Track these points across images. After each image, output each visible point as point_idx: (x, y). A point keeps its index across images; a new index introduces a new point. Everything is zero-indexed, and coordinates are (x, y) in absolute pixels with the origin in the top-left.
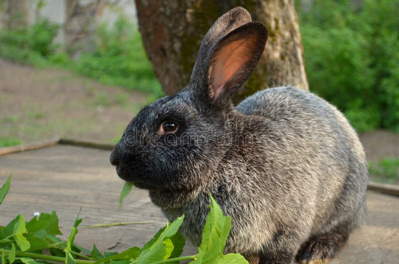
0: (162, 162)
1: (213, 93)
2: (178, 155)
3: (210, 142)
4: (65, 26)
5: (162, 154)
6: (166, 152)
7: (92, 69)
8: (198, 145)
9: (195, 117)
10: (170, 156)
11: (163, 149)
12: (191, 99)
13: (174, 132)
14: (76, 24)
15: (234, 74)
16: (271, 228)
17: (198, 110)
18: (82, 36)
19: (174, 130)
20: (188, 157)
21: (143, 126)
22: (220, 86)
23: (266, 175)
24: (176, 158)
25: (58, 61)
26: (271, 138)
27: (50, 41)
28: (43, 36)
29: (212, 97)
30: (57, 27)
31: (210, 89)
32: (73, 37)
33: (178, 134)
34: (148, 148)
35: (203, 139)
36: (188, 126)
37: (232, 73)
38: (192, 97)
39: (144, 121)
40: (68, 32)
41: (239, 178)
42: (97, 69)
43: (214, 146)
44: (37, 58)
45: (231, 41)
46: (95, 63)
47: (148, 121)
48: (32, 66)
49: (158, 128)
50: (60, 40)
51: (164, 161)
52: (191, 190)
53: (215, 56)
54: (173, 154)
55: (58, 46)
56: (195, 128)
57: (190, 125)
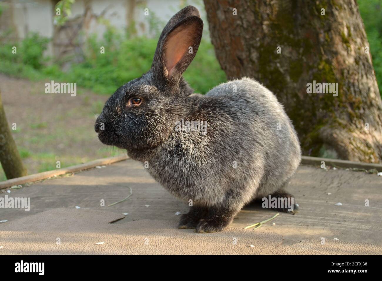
0: (130, 126)
1: (168, 73)
2: (142, 121)
3: (167, 111)
4: (53, 39)
5: (129, 121)
6: (132, 119)
7: (84, 79)
8: (158, 114)
9: (155, 92)
10: (135, 122)
11: (130, 117)
12: (152, 79)
13: (139, 105)
14: (63, 37)
15: (182, 57)
16: (223, 183)
17: (157, 87)
18: (70, 48)
19: (139, 103)
20: (149, 122)
21: (116, 101)
22: (172, 67)
23: (216, 140)
24: (140, 123)
25: (50, 73)
26: (225, 112)
27: (41, 54)
28: (34, 50)
29: (167, 75)
30: (46, 41)
31: (165, 70)
32: (62, 49)
33: (142, 106)
34: (119, 117)
35: (161, 109)
36: (150, 100)
37: (181, 56)
38: (153, 77)
39: (117, 98)
40: (56, 45)
41: (193, 140)
42: (89, 79)
43: (170, 114)
44: (29, 71)
45: (176, 33)
46: (87, 73)
47: (119, 97)
48: (26, 79)
49: (127, 102)
50: (50, 53)
51: (131, 125)
52: (155, 147)
53: (166, 45)
54: (138, 121)
55: (48, 59)
56: (155, 100)
57: (151, 98)
